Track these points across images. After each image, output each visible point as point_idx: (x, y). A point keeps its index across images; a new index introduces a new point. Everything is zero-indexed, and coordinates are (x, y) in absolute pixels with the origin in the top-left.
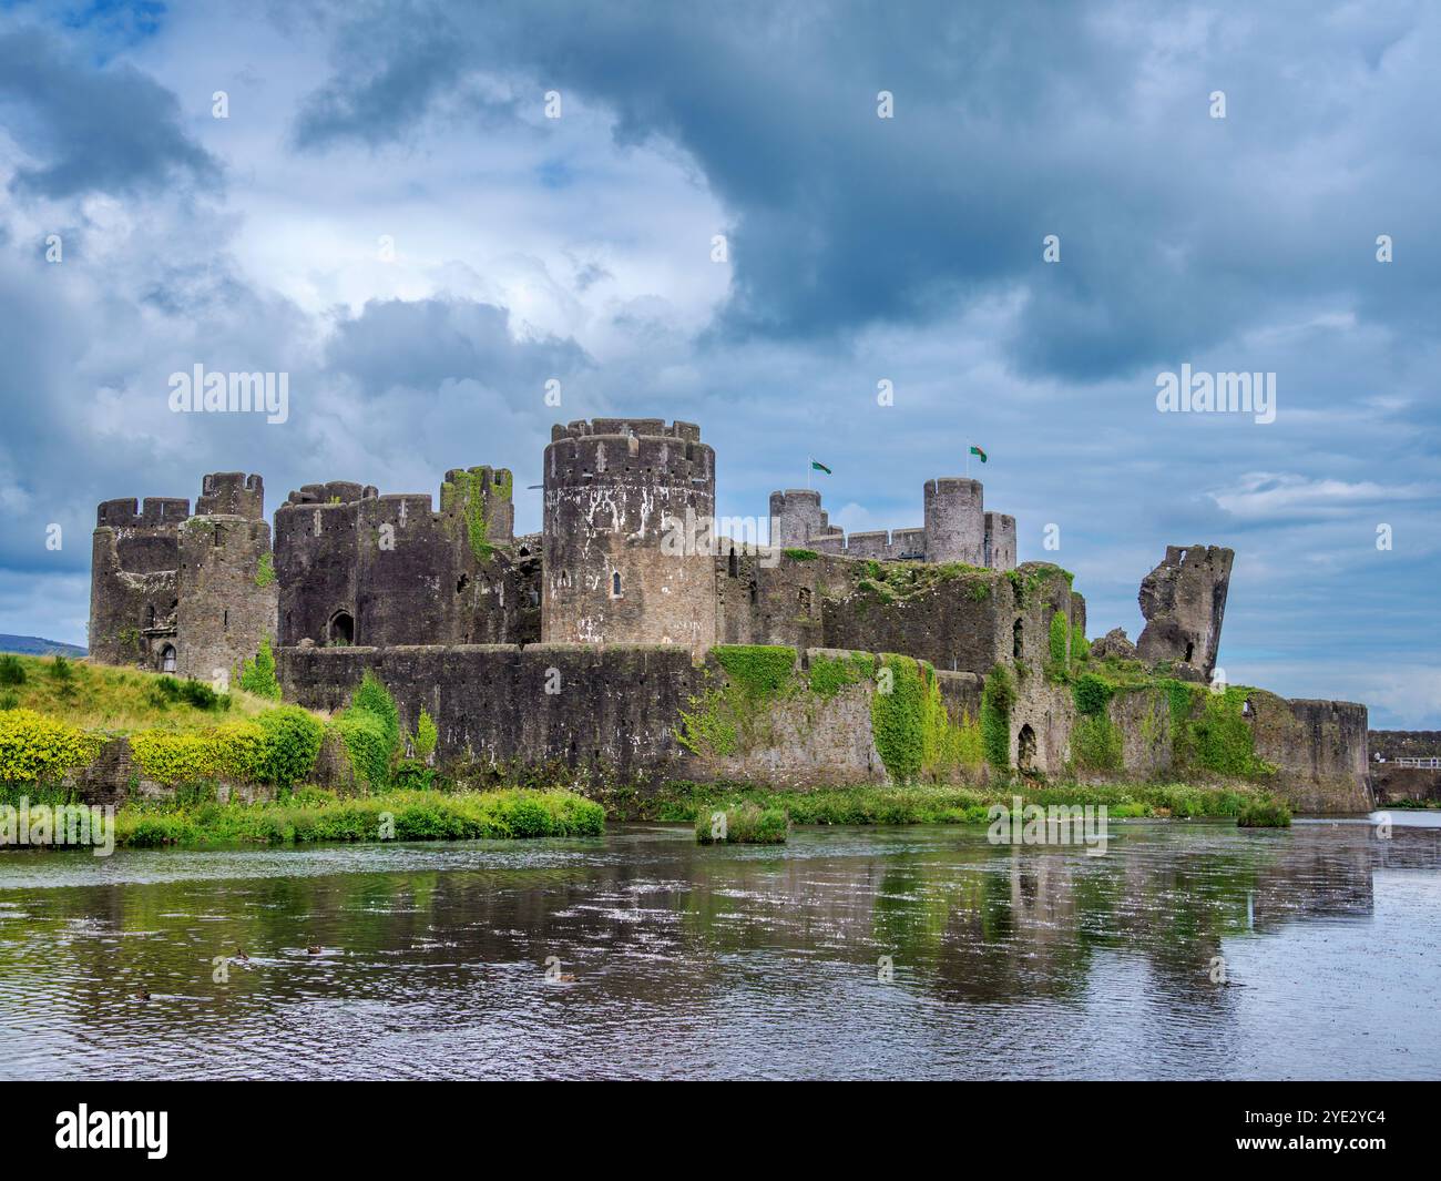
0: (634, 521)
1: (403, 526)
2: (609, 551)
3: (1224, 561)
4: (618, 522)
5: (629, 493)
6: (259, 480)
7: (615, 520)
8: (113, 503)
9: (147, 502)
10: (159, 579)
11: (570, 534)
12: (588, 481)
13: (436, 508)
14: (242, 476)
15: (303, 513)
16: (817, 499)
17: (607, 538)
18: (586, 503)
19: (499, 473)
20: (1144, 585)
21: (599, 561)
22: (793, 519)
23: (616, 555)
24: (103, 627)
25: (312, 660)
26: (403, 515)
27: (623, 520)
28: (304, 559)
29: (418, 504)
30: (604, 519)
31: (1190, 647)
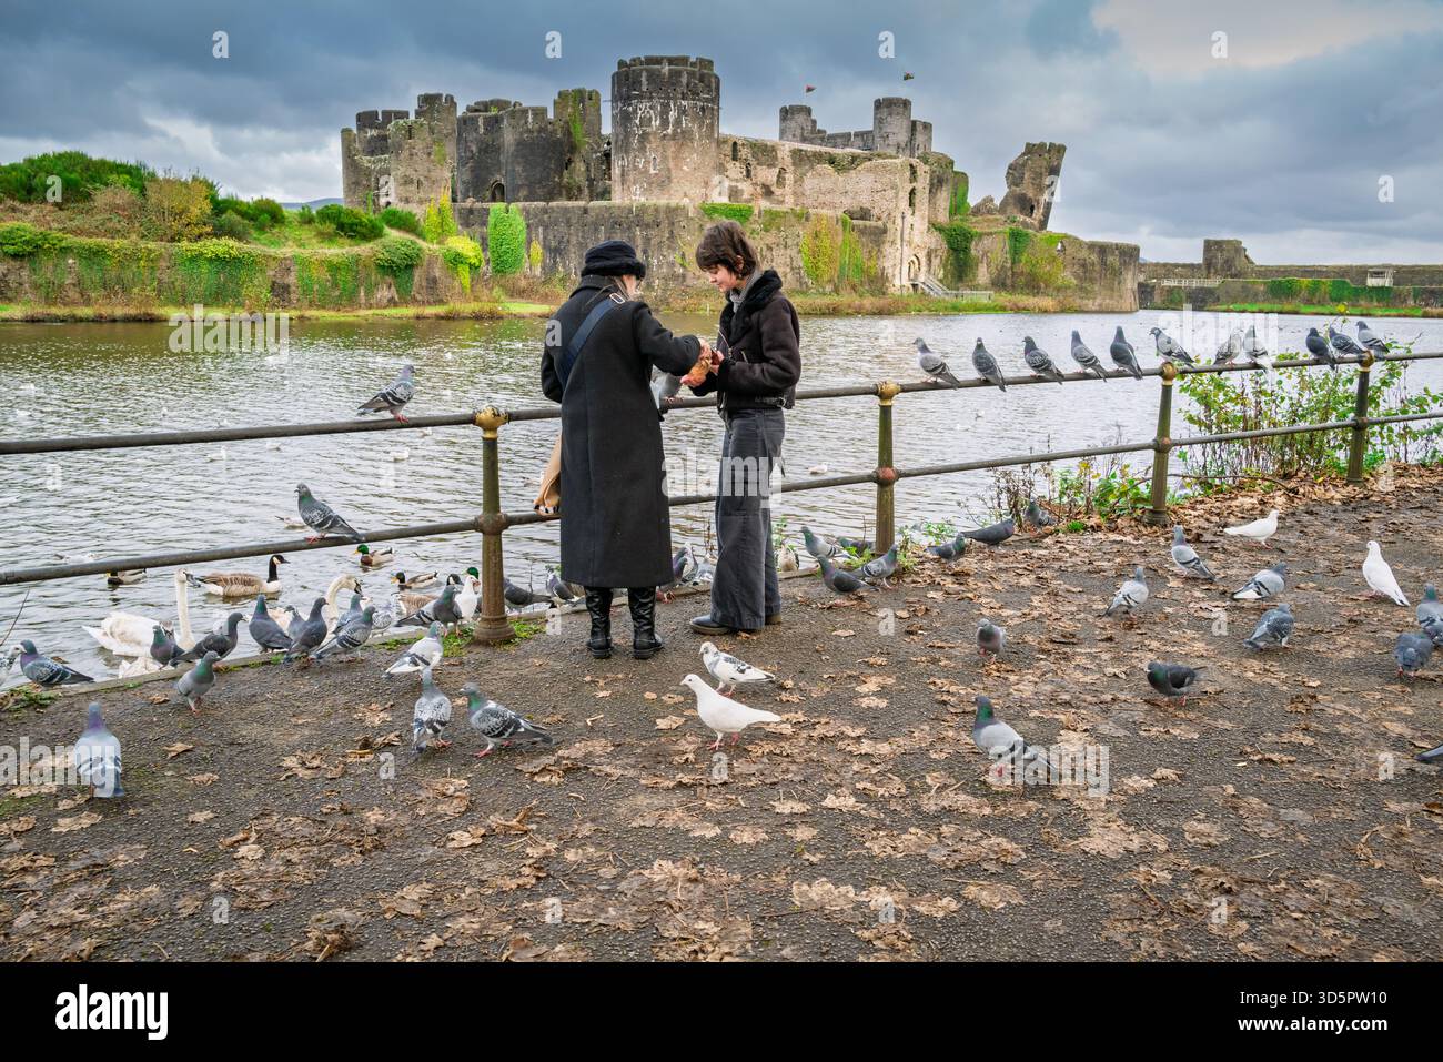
0: (665, 123)
1: (530, 127)
2: (650, 143)
3: (1059, 152)
4: (656, 123)
5: (662, 104)
6: (452, 98)
7: (653, 123)
8: (364, 113)
9: (383, 112)
10: (380, 160)
11: (626, 132)
12: (636, 97)
13: (550, 115)
14: (441, 95)
15: (472, 118)
16: (808, 111)
17: (648, 134)
18: (635, 111)
19: (590, 93)
20: (1010, 168)
21: (643, 149)
22: (793, 124)
23: (654, 146)
24: (350, 189)
25: (471, 211)
26: (530, 120)
27: (658, 122)
28: (474, 148)
29: (539, 112)
30: (646, 122)
31: (1032, 208)
